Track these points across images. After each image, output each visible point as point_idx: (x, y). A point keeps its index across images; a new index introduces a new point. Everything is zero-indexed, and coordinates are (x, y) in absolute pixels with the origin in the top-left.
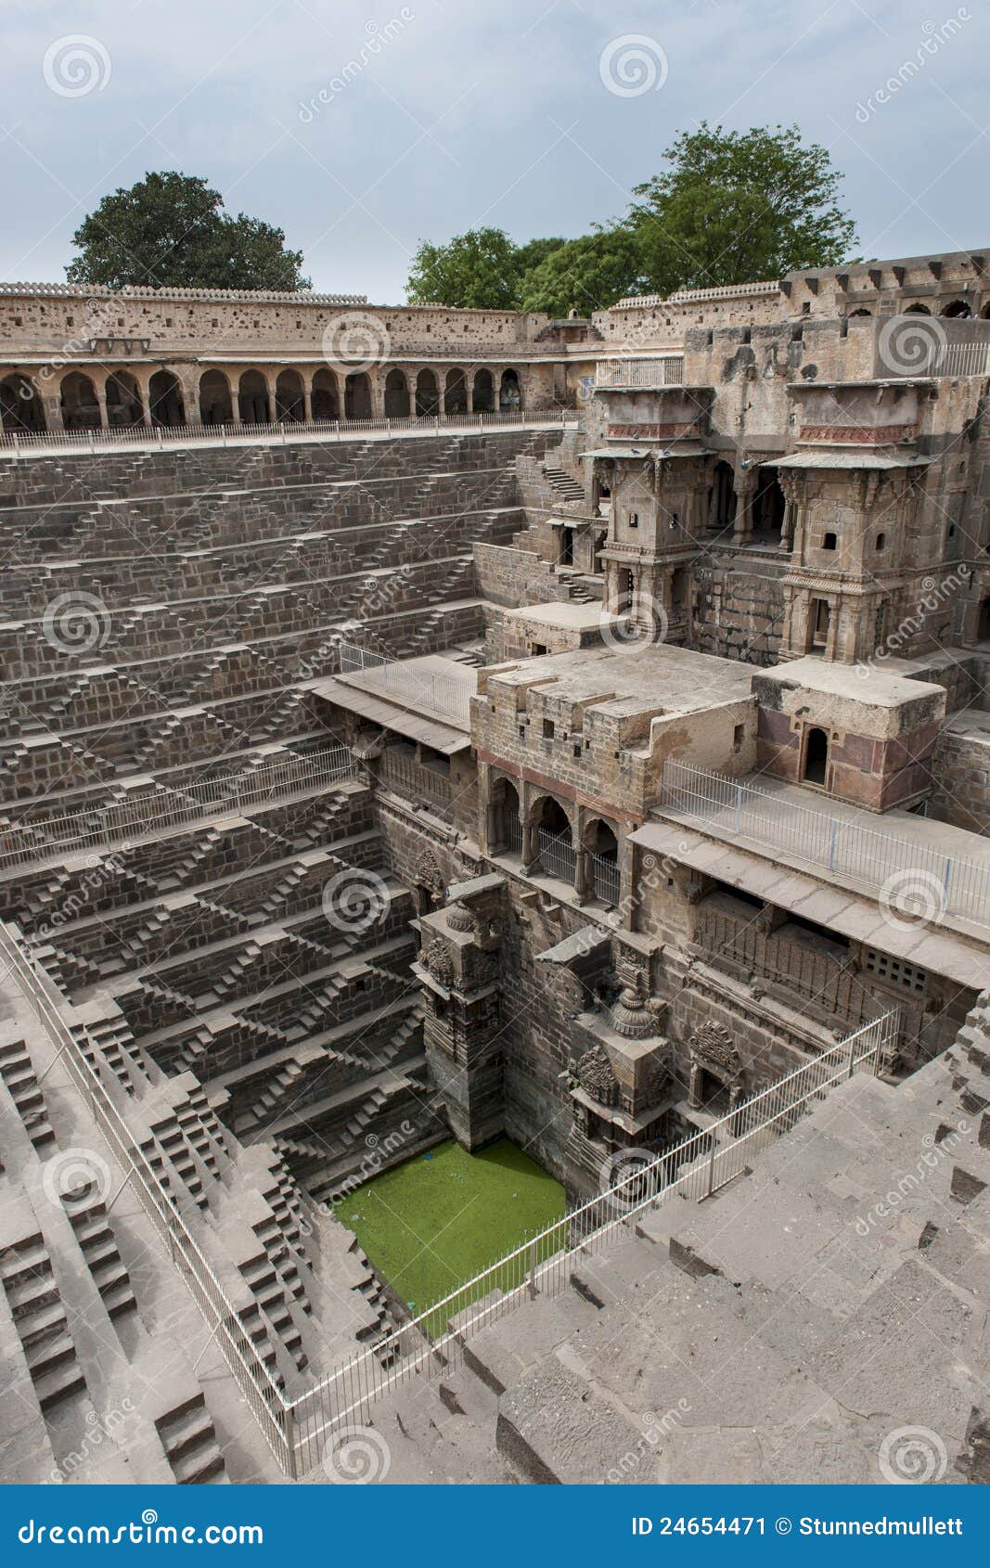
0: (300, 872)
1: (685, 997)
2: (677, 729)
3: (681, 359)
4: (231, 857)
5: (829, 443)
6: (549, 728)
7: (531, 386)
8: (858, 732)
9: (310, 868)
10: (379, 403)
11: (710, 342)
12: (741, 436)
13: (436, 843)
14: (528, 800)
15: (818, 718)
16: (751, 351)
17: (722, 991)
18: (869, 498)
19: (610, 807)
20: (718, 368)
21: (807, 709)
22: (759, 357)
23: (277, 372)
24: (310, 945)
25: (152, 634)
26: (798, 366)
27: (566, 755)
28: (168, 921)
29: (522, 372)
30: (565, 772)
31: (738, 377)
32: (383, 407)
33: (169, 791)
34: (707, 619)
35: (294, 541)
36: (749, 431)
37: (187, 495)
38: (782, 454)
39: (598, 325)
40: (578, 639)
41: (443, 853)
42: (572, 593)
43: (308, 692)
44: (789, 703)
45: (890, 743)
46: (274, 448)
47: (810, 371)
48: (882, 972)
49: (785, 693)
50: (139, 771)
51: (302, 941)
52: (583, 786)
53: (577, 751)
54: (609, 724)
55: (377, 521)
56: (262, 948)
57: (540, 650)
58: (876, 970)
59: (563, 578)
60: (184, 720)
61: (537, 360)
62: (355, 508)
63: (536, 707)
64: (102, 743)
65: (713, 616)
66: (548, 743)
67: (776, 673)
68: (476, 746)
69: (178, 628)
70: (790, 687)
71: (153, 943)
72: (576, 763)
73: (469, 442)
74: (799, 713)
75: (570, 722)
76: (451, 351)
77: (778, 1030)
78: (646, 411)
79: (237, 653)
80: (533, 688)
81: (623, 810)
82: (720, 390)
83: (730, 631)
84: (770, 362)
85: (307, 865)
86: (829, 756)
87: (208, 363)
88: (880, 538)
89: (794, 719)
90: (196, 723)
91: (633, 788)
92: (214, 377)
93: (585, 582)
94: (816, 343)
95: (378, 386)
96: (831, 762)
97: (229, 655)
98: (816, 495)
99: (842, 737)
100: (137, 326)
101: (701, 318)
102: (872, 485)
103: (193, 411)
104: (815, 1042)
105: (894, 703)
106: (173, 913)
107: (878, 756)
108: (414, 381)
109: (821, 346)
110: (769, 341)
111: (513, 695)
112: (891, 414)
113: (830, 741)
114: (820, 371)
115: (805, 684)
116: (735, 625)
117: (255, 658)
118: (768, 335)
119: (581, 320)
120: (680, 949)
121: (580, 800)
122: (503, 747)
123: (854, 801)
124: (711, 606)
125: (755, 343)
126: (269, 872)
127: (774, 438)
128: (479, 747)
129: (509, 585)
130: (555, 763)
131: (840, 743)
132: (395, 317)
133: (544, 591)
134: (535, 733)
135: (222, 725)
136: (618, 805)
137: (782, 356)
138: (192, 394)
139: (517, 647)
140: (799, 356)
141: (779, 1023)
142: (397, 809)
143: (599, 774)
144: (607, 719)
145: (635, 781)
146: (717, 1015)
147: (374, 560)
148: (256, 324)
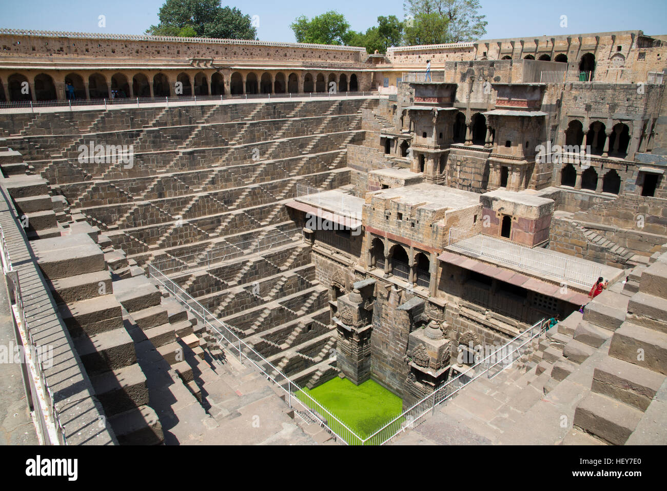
0: (284, 279)
1: (457, 322)
2: (455, 216)
3: (444, 72)
4: (257, 273)
5: (508, 106)
6: (400, 216)
7: (362, 81)
8: (524, 217)
9: (289, 278)
10: (301, 86)
11: (456, 66)
12: (469, 103)
13: (342, 267)
14: (388, 246)
15: (508, 211)
16: (473, 70)
17: (474, 318)
18: (524, 128)
19: (426, 247)
20: (459, 76)
21: (502, 208)
22: (476, 73)
23: (262, 73)
24: (290, 310)
25: (221, 180)
26: (492, 77)
27: (408, 227)
28: (234, 298)
29: (358, 75)
30: (407, 234)
31: (468, 80)
32: (303, 88)
33: (231, 245)
34: (454, 175)
35: (275, 142)
36: (472, 101)
37: (232, 123)
38: (485, 110)
39: (388, 57)
40: (403, 182)
41: (346, 271)
42: (393, 164)
43: (284, 205)
44: (496, 206)
45: (536, 220)
46: (267, 104)
47: (497, 79)
48: (540, 305)
49: (494, 202)
50: (217, 236)
51: (286, 308)
52: (415, 239)
53: (413, 225)
54: (428, 213)
55: (307, 135)
56: (272, 310)
57: (385, 187)
58: (538, 304)
59: (388, 159)
60: (236, 216)
61: (364, 70)
62: (299, 129)
63: (394, 208)
64: (203, 225)
65: (456, 174)
66: (399, 222)
67: (489, 194)
68: (365, 225)
69: (232, 177)
70: (496, 200)
71: (227, 307)
72: (412, 230)
73: (342, 103)
74: (500, 210)
75: (410, 213)
76: (331, 66)
77: (498, 331)
78: (431, 92)
79: (255, 188)
80: (394, 200)
81: (433, 248)
82: (459, 84)
83: (464, 180)
84: (481, 75)
85: (287, 276)
86: (512, 226)
87: (235, 69)
88: (527, 143)
89: (498, 212)
90: (241, 216)
91: (438, 239)
92: (237, 75)
93: (396, 161)
94: (500, 69)
95: (301, 80)
96: (513, 230)
97: (253, 189)
98: (503, 126)
99: (517, 219)
100: (204, 54)
101: (434, 56)
102: (526, 123)
103: (227, 88)
104: (513, 334)
105: (537, 206)
106: (237, 295)
107: (532, 226)
108: (316, 78)
109: (502, 69)
110: (481, 67)
111: (383, 203)
112: (532, 96)
113: (512, 220)
114: (502, 79)
115: (503, 198)
116: (466, 178)
117: (262, 190)
118: (480, 65)
119: (381, 55)
120: (456, 303)
121: (413, 245)
122: (378, 225)
123: (522, 243)
124: (455, 170)
125: (474, 68)
126: (272, 280)
127: (482, 104)
128: (366, 225)
129: (363, 162)
130: (402, 231)
131: (516, 221)
132: (307, 52)
133: (380, 164)
134: (393, 218)
135: (250, 218)
136: (431, 246)
137: (486, 73)
138: (228, 82)
139: (375, 186)
140: (493, 73)
141: (498, 328)
142: (323, 254)
143: (422, 234)
144: (427, 211)
145: (439, 236)
146: (471, 328)
147: (306, 151)
148: (251, 54)
